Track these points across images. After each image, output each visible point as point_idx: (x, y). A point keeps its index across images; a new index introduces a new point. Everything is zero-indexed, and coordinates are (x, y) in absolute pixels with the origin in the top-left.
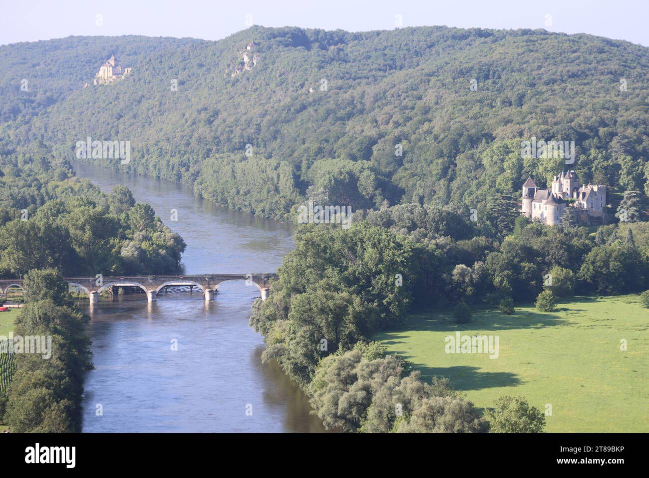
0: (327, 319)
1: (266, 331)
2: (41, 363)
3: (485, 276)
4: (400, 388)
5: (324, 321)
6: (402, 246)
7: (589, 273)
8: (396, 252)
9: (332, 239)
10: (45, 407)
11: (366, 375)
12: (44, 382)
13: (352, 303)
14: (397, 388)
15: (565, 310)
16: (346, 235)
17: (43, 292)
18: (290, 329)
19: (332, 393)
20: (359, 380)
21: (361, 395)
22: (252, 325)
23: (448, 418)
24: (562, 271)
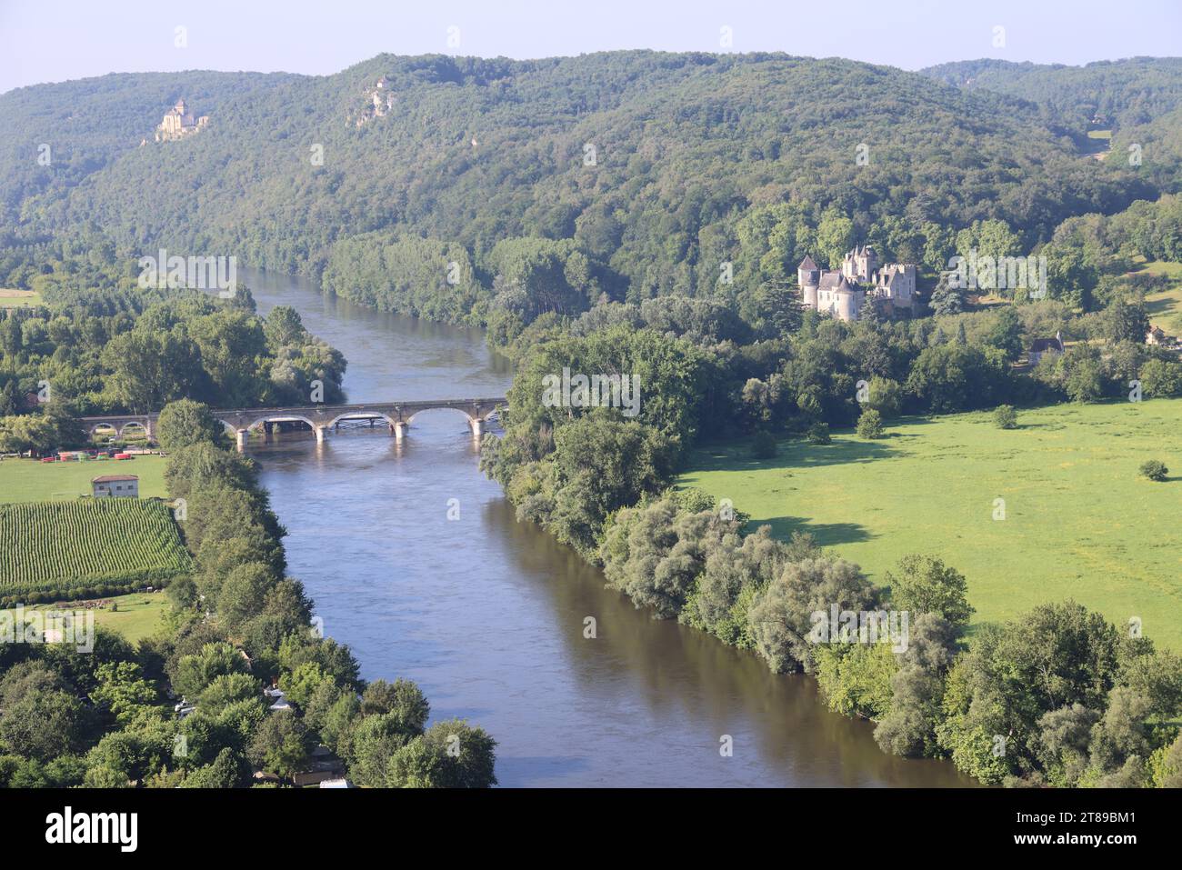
0: (613, 459)
1: (507, 479)
2: (235, 529)
3: (786, 393)
4: (744, 549)
5: (610, 462)
6: (683, 355)
7: (919, 384)
8: (677, 365)
9: (584, 350)
10: (267, 587)
11: (690, 534)
12: (251, 555)
13: (646, 437)
14: (737, 550)
15: (897, 435)
16: (604, 343)
17: (197, 432)
18: (555, 475)
19: (645, 559)
20: (681, 541)
21: (686, 560)
22: (482, 470)
23: (829, 587)
24: (885, 382)
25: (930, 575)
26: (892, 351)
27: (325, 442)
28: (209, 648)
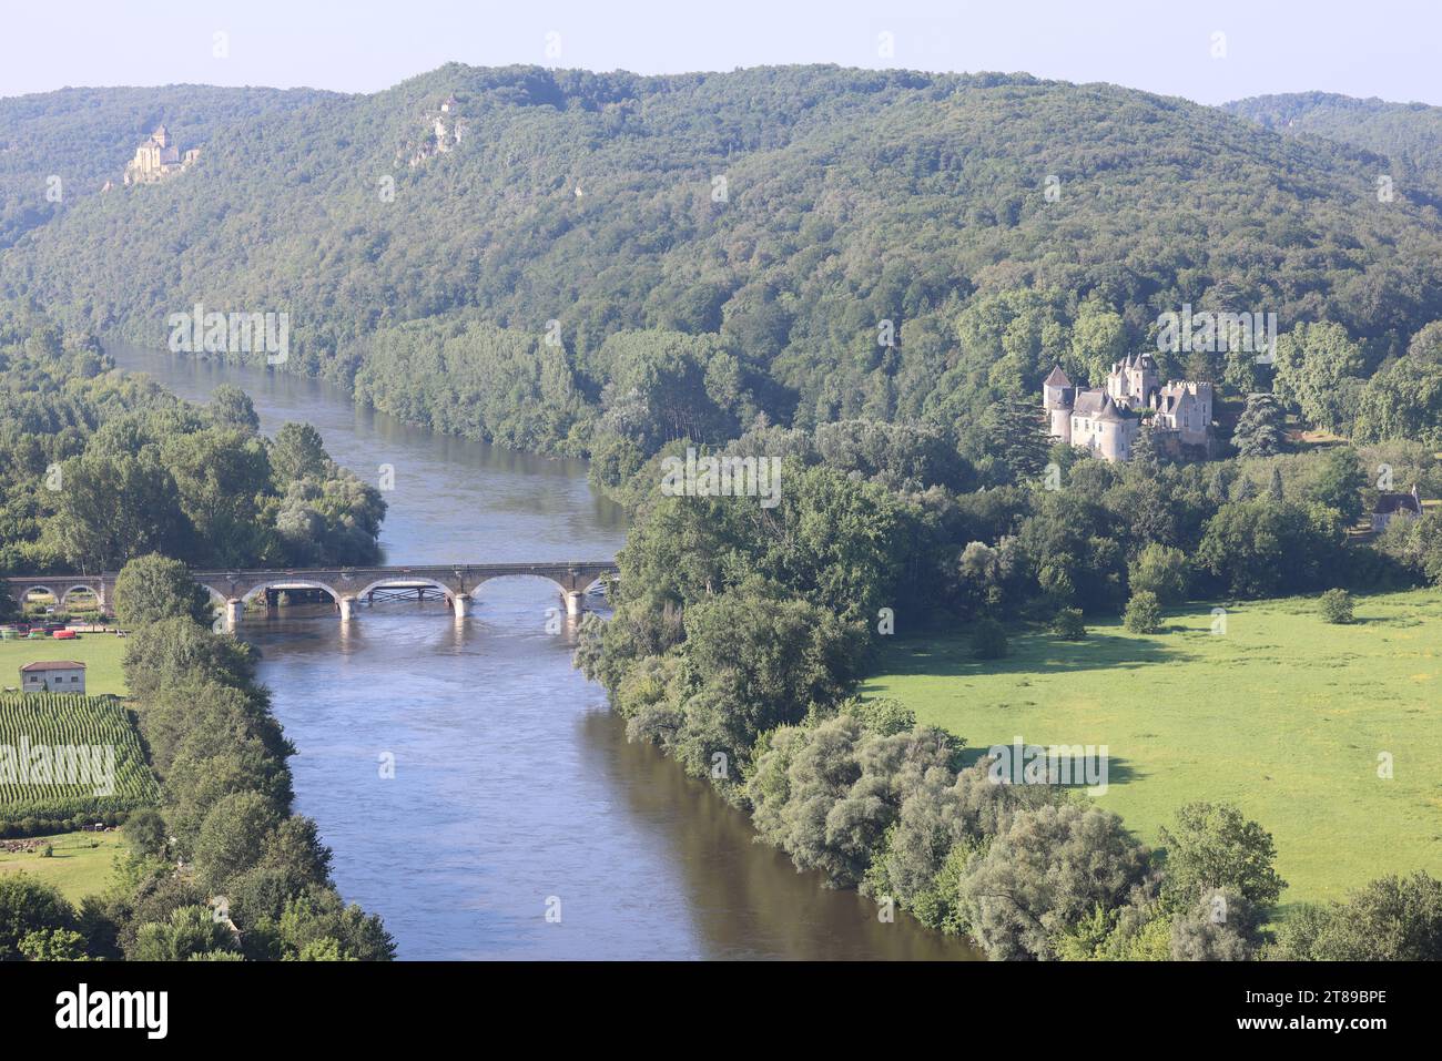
0: (769, 655)
1: (614, 679)
3: (1022, 563)
4: (957, 789)
5: (764, 659)
6: (874, 506)
7: (1215, 556)
8: (865, 519)
10: (265, 829)
11: (878, 765)
12: (243, 781)
13: (817, 624)
14: (947, 790)
17: (170, 601)
18: (683, 675)
19: (813, 801)
20: (865, 776)
21: (873, 803)
22: (579, 666)
23: (1077, 847)
24: (1165, 552)
25: (1223, 832)
26: (1177, 507)
27: (353, 621)
28: (182, 914)
